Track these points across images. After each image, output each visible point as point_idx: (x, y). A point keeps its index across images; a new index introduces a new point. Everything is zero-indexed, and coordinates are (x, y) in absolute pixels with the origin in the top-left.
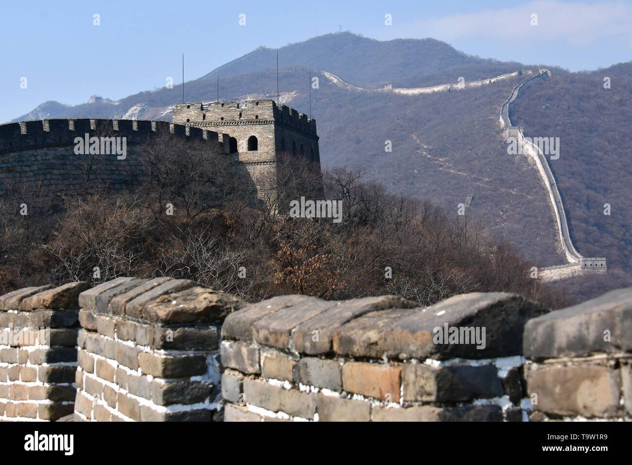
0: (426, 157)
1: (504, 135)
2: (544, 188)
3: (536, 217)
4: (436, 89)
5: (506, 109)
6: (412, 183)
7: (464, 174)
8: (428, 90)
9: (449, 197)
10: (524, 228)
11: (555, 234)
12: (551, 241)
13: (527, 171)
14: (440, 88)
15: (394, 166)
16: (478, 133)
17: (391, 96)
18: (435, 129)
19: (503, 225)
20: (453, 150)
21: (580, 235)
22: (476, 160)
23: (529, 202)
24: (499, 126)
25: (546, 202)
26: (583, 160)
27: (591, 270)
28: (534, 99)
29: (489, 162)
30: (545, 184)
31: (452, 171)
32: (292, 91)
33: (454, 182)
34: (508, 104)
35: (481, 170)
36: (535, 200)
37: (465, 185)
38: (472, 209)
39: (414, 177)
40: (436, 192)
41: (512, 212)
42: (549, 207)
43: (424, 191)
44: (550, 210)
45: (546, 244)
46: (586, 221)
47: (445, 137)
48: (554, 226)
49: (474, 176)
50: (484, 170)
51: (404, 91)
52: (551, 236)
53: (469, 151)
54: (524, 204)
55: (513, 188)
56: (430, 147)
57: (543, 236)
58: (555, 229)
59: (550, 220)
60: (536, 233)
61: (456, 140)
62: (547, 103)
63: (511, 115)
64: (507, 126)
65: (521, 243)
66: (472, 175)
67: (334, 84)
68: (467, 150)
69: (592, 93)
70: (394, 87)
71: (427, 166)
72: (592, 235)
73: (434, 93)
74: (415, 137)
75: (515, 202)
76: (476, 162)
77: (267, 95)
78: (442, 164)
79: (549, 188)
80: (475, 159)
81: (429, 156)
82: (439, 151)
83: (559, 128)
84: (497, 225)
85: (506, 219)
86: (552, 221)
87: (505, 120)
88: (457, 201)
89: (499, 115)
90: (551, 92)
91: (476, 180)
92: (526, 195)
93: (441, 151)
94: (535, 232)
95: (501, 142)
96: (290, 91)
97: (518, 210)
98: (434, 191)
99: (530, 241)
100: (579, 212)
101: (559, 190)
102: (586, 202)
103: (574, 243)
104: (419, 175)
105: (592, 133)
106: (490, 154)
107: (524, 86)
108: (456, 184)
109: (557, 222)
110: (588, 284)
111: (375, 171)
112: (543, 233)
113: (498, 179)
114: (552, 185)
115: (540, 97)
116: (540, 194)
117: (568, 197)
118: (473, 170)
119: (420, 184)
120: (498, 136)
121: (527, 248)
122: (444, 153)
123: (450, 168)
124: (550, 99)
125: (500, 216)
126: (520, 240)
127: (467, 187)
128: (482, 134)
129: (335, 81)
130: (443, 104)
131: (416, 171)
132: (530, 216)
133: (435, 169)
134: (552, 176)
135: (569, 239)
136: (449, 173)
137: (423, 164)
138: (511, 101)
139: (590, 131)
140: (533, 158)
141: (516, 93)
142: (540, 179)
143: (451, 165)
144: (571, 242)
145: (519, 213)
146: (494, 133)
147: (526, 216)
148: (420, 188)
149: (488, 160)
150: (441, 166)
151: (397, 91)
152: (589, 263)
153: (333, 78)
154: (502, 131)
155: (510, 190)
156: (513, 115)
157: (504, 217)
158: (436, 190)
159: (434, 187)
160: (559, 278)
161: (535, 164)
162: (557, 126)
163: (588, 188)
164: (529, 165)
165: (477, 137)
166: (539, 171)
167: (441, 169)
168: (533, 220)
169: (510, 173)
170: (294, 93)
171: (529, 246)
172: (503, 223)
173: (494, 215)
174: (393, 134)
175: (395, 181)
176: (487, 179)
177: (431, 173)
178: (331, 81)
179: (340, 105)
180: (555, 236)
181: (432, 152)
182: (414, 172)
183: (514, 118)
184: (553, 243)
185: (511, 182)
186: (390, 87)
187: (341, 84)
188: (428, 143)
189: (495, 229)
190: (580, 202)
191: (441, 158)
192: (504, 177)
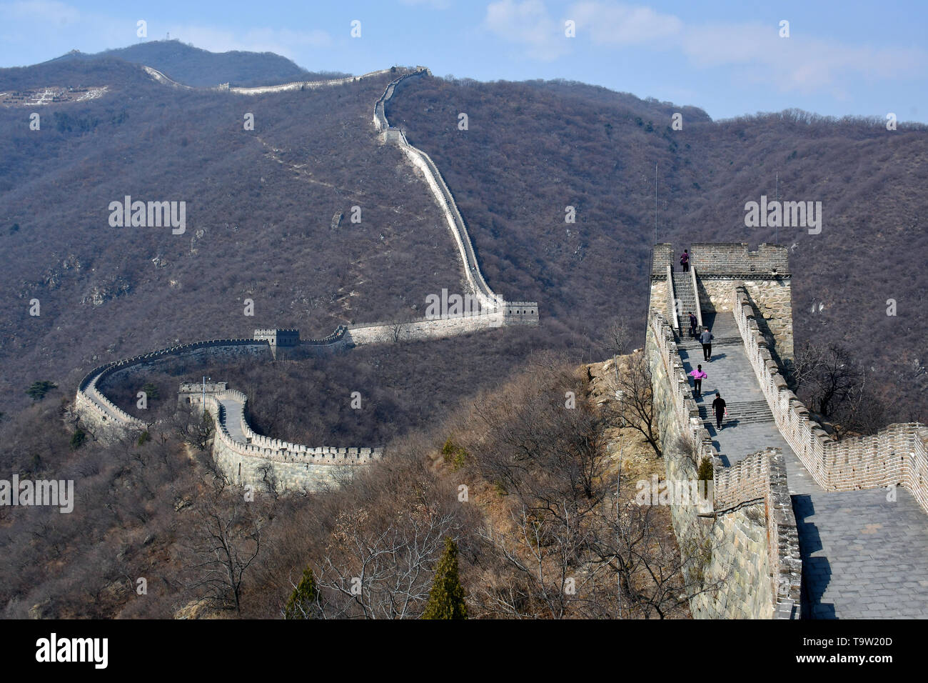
0: (276, 162)
1: (379, 138)
2: (437, 207)
3: (430, 244)
4: (285, 88)
5: (382, 108)
6: (258, 195)
7: (329, 186)
8: (275, 89)
9: (309, 214)
10: (416, 258)
11: (459, 267)
12: (455, 278)
13: (413, 184)
14: (291, 86)
15: (233, 172)
16: (345, 134)
17: (226, 96)
18: (288, 130)
19: (386, 253)
20: (313, 155)
21: (494, 271)
22: (344, 168)
23: (420, 224)
24: (373, 127)
25: (442, 225)
26: (479, 177)
27: (517, 320)
28: (413, 100)
29: (361, 171)
30: (438, 202)
31: (312, 181)
32: (103, 86)
33: (314, 195)
34: (383, 103)
35: (351, 181)
36: (428, 221)
37: (331, 199)
38: (342, 230)
39: (261, 187)
40: (291, 207)
41: (397, 237)
42: (446, 232)
43: (275, 205)
44: (448, 235)
45: (449, 281)
46: (496, 252)
47: (302, 138)
48: (455, 256)
49: (342, 188)
50: (355, 181)
51: (244, 91)
52: (453, 270)
53: (334, 157)
54: (413, 226)
55: (396, 206)
56: (282, 151)
57: (443, 270)
58: (457, 261)
59: (450, 248)
60: (432, 266)
61: (315, 142)
62: (430, 105)
63: (387, 114)
64: (383, 127)
65: (413, 279)
66: (340, 186)
67: (157, 80)
68: (332, 155)
69: (482, 99)
70: (232, 86)
71: (278, 173)
72: (507, 270)
73: (283, 92)
74: (260, 140)
75: (400, 224)
76: (344, 171)
77: (71, 89)
78: (298, 171)
79: (445, 207)
80: (342, 166)
81: (281, 162)
82: (294, 155)
83: (445, 136)
84: (377, 253)
85: (389, 246)
86: (453, 251)
87: (382, 121)
88: (320, 219)
89: (372, 114)
90: (434, 92)
91: (345, 193)
92: (414, 215)
93: (297, 156)
94: (431, 264)
95: (377, 146)
96: (100, 85)
97: (405, 234)
98: (288, 206)
99: (425, 277)
100: (487, 240)
101: (459, 210)
102: (492, 227)
103: (487, 280)
104: (267, 185)
105: (487, 145)
106: (363, 161)
107: (401, 84)
108: (318, 198)
109: (459, 251)
110: (518, 340)
111: (207, 178)
112: (443, 266)
113: (375, 193)
114: (448, 203)
115: (420, 97)
116: (434, 214)
117: (470, 220)
118: (341, 180)
119: (268, 196)
120: (372, 140)
121: (422, 286)
122: (302, 158)
123: (309, 177)
124: (433, 100)
125: (382, 242)
126: (412, 275)
127: (333, 202)
128: (351, 136)
129: (158, 77)
130: (295, 103)
131: (262, 180)
132: (421, 243)
133: (288, 178)
134: (448, 192)
135: (480, 275)
136: (309, 184)
137: (272, 170)
138: (386, 98)
139: (485, 142)
140: (420, 168)
141: (391, 91)
142: (431, 195)
143: (310, 174)
144: (482, 280)
145: (406, 239)
146: (367, 136)
147: (417, 243)
148: (269, 202)
149: (360, 169)
150: (298, 174)
151: (235, 90)
152: (515, 310)
153: (155, 74)
154: (378, 133)
155: (392, 208)
156: (391, 116)
157: (387, 242)
158: (291, 205)
159: (288, 201)
160: (474, 329)
161: (423, 177)
162: (443, 134)
163: (491, 210)
164: (415, 177)
165: (345, 140)
166: (429, 185)
167: (297, 178)
168: (426, 248)
169: (390, 186)
170: (105, 88)
171: (425, 283)
172: (385, 251)
173: (373, 240)
174: (231, 135)
175: (234, 191)
176: (360, 193)
177: (283, 183)
178: (152, 77)
179: (163, 105)
180: (458, 270)
181: (284, 157)
182: (259, 180)
183: (392, 119)
184: (457, 281)
185: (393, 198)
186: (226, 86)
187: (166, 81)
188: (280, 146)
189: (376, 259)
190: (485, 227)
191: (296, 164)
192: (383, 191)
